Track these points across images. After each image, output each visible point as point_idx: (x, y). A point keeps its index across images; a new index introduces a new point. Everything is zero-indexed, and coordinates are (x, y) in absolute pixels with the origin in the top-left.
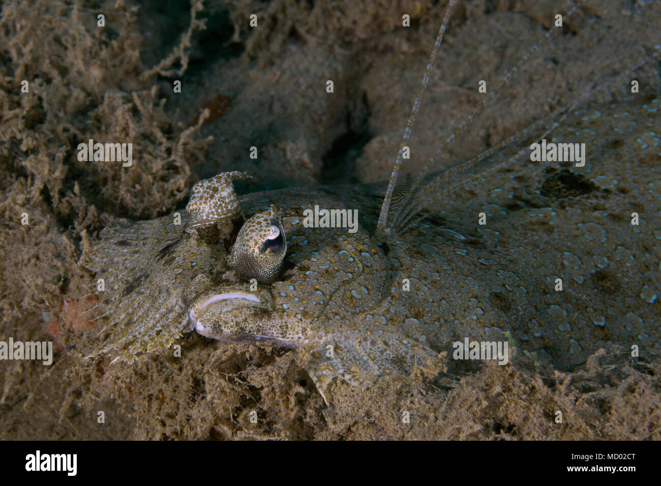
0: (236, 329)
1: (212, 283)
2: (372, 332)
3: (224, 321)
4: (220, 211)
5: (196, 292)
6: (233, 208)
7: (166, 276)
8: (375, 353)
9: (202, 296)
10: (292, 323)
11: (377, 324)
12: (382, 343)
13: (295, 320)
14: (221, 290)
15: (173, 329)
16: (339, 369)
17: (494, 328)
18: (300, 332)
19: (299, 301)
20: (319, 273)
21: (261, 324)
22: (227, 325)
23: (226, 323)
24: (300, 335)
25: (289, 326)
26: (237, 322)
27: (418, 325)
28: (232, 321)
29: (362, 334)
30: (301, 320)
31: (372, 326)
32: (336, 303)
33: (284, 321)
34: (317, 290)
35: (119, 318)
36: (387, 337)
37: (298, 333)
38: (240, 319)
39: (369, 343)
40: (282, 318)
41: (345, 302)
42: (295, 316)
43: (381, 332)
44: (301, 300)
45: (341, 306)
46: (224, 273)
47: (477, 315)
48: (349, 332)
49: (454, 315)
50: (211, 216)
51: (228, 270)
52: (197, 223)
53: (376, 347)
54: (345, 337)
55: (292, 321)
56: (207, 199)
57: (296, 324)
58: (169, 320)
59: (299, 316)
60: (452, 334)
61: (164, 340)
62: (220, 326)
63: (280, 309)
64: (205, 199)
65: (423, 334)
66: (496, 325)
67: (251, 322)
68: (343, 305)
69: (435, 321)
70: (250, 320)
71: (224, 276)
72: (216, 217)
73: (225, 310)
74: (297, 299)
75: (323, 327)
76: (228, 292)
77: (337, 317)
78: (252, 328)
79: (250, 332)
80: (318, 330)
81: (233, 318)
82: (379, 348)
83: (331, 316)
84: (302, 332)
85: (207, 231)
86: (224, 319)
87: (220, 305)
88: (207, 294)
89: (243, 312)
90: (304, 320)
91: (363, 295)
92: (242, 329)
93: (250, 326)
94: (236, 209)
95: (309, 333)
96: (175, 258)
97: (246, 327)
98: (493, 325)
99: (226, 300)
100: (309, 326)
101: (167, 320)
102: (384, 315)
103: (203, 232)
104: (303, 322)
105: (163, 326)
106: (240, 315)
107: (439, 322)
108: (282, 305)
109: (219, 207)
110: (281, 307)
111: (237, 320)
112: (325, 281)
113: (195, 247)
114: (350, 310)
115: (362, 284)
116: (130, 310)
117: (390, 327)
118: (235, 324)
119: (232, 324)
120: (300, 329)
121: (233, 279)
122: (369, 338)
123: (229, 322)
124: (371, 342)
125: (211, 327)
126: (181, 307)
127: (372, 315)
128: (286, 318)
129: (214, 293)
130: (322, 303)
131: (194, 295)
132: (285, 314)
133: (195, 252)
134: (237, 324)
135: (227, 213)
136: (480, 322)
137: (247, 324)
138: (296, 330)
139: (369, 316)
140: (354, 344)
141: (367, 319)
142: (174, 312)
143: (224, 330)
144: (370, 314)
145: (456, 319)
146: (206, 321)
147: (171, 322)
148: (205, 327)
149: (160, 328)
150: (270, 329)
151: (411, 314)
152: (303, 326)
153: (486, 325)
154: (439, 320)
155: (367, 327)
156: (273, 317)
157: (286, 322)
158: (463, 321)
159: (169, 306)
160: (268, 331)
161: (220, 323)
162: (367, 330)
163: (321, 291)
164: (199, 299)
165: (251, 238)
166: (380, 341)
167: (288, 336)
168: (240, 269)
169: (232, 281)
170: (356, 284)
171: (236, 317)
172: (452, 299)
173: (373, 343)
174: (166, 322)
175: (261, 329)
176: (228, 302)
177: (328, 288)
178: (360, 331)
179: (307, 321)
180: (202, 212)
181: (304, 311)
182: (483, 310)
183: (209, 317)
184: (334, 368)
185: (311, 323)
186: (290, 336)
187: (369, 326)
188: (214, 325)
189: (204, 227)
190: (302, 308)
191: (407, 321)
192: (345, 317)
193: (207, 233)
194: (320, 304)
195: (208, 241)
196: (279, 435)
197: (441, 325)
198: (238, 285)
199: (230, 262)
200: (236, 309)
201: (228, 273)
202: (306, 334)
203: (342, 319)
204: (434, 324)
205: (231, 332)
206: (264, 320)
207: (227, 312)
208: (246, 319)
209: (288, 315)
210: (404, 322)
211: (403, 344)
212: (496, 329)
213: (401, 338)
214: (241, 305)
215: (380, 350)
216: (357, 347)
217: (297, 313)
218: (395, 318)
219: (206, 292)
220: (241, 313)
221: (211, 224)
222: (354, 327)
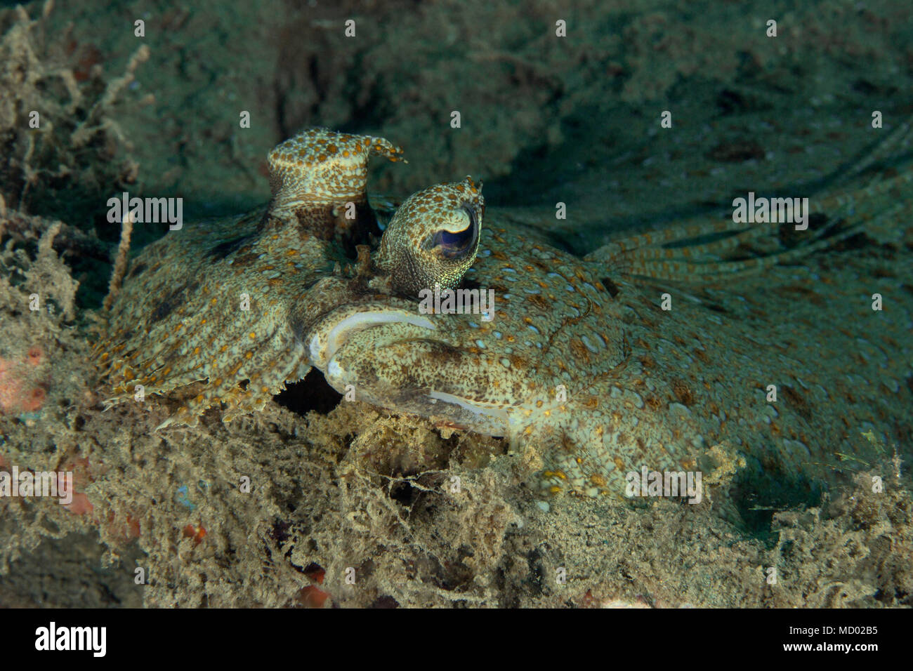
0: (402, 378)
1: (351, 292)
2: (621, 417)
3: (381, 363)
4: (334, 185)
5: (323, 304)
6: (358, 187)
7: (247, 281)
8: (623, 457)
9: (334, 313)
10: (495, 374)
11: (628, 405)
12: (636, 442)
13: (500, 368)
14: (369, 305)
15: (267, 380)
16: (575, 478)
17: (796, 442)
18: (510, 390)
19: (502, 339)
20: (527, 299)
21: (443, 373)
22: (386, 370)
23: (384, 366)
24: (508, 396)
25: (491, 379)
26: (403, 366)
27: (689, 417)
28: (395, 364)
29: (606, 419)
30: (510, 369)
31: (621, 408)
32: (562, 351)
33: (482, 369)
34: (529, 324)
35: (152, 352)
36: (643, 432)
37: (504, 392)
38: (409, 362)
39: (615, 436)
40: (478, 364)
41: (575, 352)
42: (500, 363)
43: (635, 420)
44: (505, 337)
45: (570, 359)
46: (369, 279)
47: (768, 416)
48: (584, 413)
49: (737, 409)
50: (319, 190)
51: (377, 275)
52: (296, 200)
53: (626, 447)
54: (579, 421)
55: (495, 370)
56: (312, 158)
57: (503, 375)
58: (262, 364)
59: (506, 363)
60: (739, 440)
61: (252, 400)
62: (373, 370)
63: (472, 347)
64: (309, 158)
65: (698, 433)
66: (798, 437)
67: (426, 367)
68: (573, 358)
69: (712, 413)
70: (425, 363)
71: (371, 284)
72: (329, 193)
73: (380, 343)
74: (498, 335)
75: (545, 387)
76: (381, 309)
77: (565, 375)
78: (428, 378)
79: (424, 384)
80: (538, 388)
81: (396, 358)
82: (630, 450)
83: (556, 370)
84: (513, 390)
85: (315, 216)
86: (380, 359)
87: (372, 334)
88: (343, 310)
89: (414, 349)
90: (515, 370)
91: (600, 348)
92: (410, 378)
93: (426, 374)
94: (362, 189)
95: (524, 393)
96: (257, 256)
97: (418, 376)
98: (794, 438)
99: (380, 325)
100: (525, 381)
101: (258, 363)
102: (637, 392)
103: (308, 218)
104: (514, 373)
105: (250, 374)
106: (408, 354)
107: (717, 415)
108: (474, 341)
109: (331, 178)
110: (474, 345)
111: (403, 362)
112: (539, 312)
113: (297, 240)
114: (584, 368)
115: (595, 330)
116: (172, 340)
117: (649, 414)
118: (400, 368)
119: (395, 368)
120: (510, 384)
121: (385, 290)
122: (615, 429)
123: (389, 364)
124: (619, 437)
125: (358, 371)
126: (284, 340)
127: (620, 387)
128: (484, 363)
129: (356, 308)
130: (539, 345)
131: (317, 310)
132: (483, 357)
133: (297, 248)
134: (405, 369)
135: (347, 192)
136: (776, 429)
137: (420, 371)
138: (503, 386)
139: (615, 390)
140: (593, 437)
141: (613, 395)
142: (270, 350)
143: (381, 379)
144: (617, 386)
145: (740, 417)
146: (349, 360)
147: (265, 366)
148: (346, 369)
149: (246, 377)
150: (458, 382)
151: (676, 396)
152: (515, 379)
153: (785, 435)
154: (718, 411)
155: (613, 408)
156: (464, 361)
157: (485, 372)
158: (751, 422)
159: (259, 334)
160: (455, 385)
161: (374, 366)
162: (614, 413)
163: (536, 327)
164: (329, 317)
165: (417, 221)
166: (632, 438)
167: (487, 396)
168: (400, 274)
169: (385, 294)
170: (585, 327)
171: (401, 356)
172: (729, 384)
173: (622, 439)
174: (255, 366)
175: (443, 381)
176: (385, 329)
177: (547, 325)
178: (602, 414)
179: (520, 372)
180: (303, 179)
181: (512, 354)
182: (776, 409)
183: (353, 354)
184: (567, 477)
185: (526, 376)
186: (491, 398)
187: (617, 407)
188: (363, 368)
189: (310, 209)
190: (508, 350)
191: (671, 406)
192: (576, 377)
193: (315, 219)
194: (536, 347)
195: (318, 234)
196: (481, 595)
197: (721, 422)
198: (395, 299)
199: (381, 260)
200: (400, 342)
201: (376, 279)
202: (520, 396)
203: (573, 379)
204: (711, 418)
205: (394, 382)
206: (448, 365)
207: (384, 346)
208: (419, 360)
209: (488, 360)
210: (668, 408)
211: (668, 451)
212: (799, 444)
213: (666, 439)
214: (406, 336)
215: (631, 454)
216: (597, 442)
217: (502, 358)
218: (655, 400)
219: (341, 307)
220: (409, 349)
221: (323, 205)
222: (593, 406)
